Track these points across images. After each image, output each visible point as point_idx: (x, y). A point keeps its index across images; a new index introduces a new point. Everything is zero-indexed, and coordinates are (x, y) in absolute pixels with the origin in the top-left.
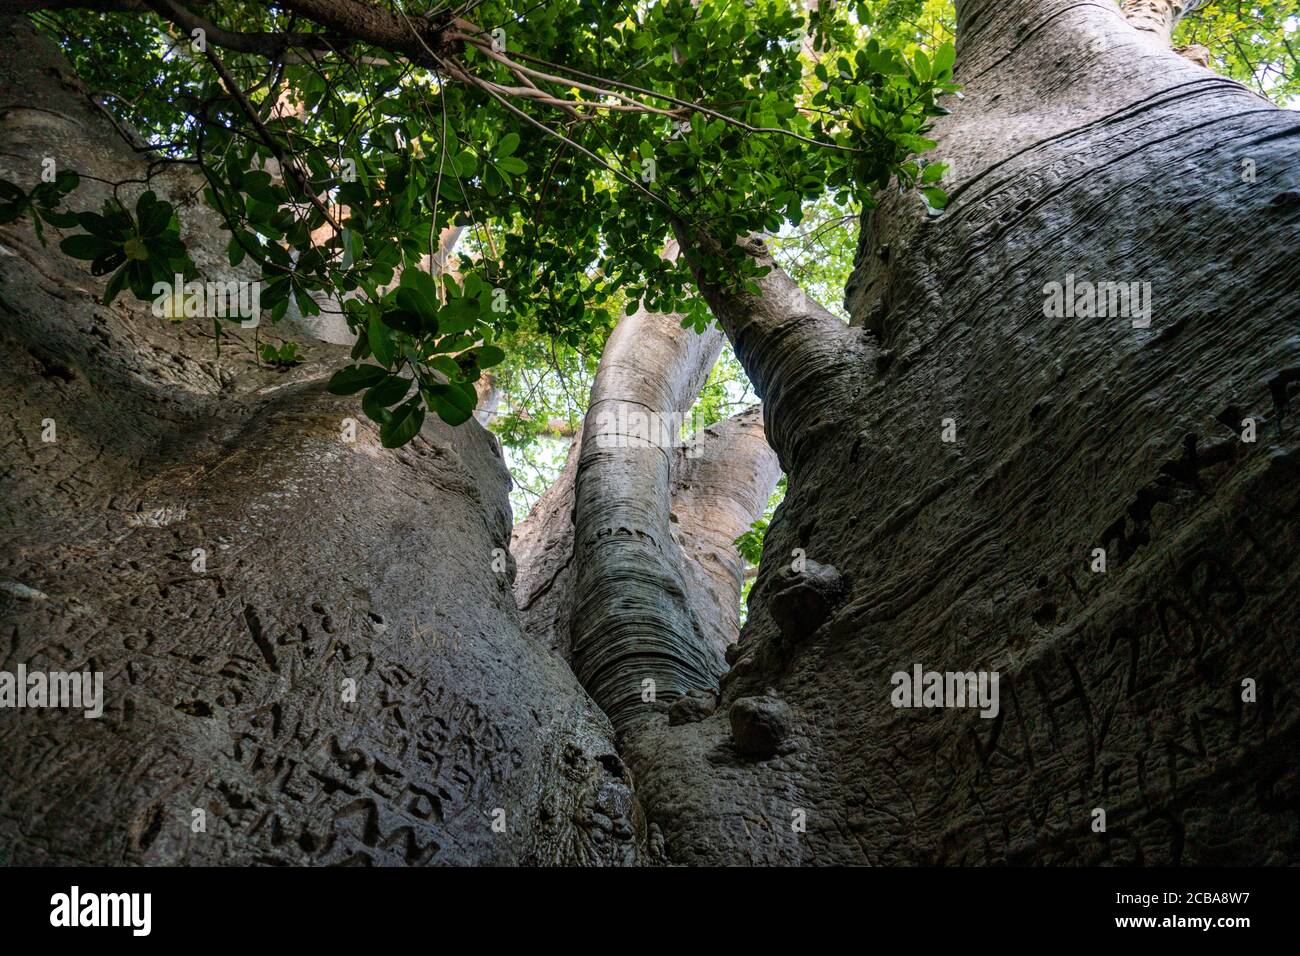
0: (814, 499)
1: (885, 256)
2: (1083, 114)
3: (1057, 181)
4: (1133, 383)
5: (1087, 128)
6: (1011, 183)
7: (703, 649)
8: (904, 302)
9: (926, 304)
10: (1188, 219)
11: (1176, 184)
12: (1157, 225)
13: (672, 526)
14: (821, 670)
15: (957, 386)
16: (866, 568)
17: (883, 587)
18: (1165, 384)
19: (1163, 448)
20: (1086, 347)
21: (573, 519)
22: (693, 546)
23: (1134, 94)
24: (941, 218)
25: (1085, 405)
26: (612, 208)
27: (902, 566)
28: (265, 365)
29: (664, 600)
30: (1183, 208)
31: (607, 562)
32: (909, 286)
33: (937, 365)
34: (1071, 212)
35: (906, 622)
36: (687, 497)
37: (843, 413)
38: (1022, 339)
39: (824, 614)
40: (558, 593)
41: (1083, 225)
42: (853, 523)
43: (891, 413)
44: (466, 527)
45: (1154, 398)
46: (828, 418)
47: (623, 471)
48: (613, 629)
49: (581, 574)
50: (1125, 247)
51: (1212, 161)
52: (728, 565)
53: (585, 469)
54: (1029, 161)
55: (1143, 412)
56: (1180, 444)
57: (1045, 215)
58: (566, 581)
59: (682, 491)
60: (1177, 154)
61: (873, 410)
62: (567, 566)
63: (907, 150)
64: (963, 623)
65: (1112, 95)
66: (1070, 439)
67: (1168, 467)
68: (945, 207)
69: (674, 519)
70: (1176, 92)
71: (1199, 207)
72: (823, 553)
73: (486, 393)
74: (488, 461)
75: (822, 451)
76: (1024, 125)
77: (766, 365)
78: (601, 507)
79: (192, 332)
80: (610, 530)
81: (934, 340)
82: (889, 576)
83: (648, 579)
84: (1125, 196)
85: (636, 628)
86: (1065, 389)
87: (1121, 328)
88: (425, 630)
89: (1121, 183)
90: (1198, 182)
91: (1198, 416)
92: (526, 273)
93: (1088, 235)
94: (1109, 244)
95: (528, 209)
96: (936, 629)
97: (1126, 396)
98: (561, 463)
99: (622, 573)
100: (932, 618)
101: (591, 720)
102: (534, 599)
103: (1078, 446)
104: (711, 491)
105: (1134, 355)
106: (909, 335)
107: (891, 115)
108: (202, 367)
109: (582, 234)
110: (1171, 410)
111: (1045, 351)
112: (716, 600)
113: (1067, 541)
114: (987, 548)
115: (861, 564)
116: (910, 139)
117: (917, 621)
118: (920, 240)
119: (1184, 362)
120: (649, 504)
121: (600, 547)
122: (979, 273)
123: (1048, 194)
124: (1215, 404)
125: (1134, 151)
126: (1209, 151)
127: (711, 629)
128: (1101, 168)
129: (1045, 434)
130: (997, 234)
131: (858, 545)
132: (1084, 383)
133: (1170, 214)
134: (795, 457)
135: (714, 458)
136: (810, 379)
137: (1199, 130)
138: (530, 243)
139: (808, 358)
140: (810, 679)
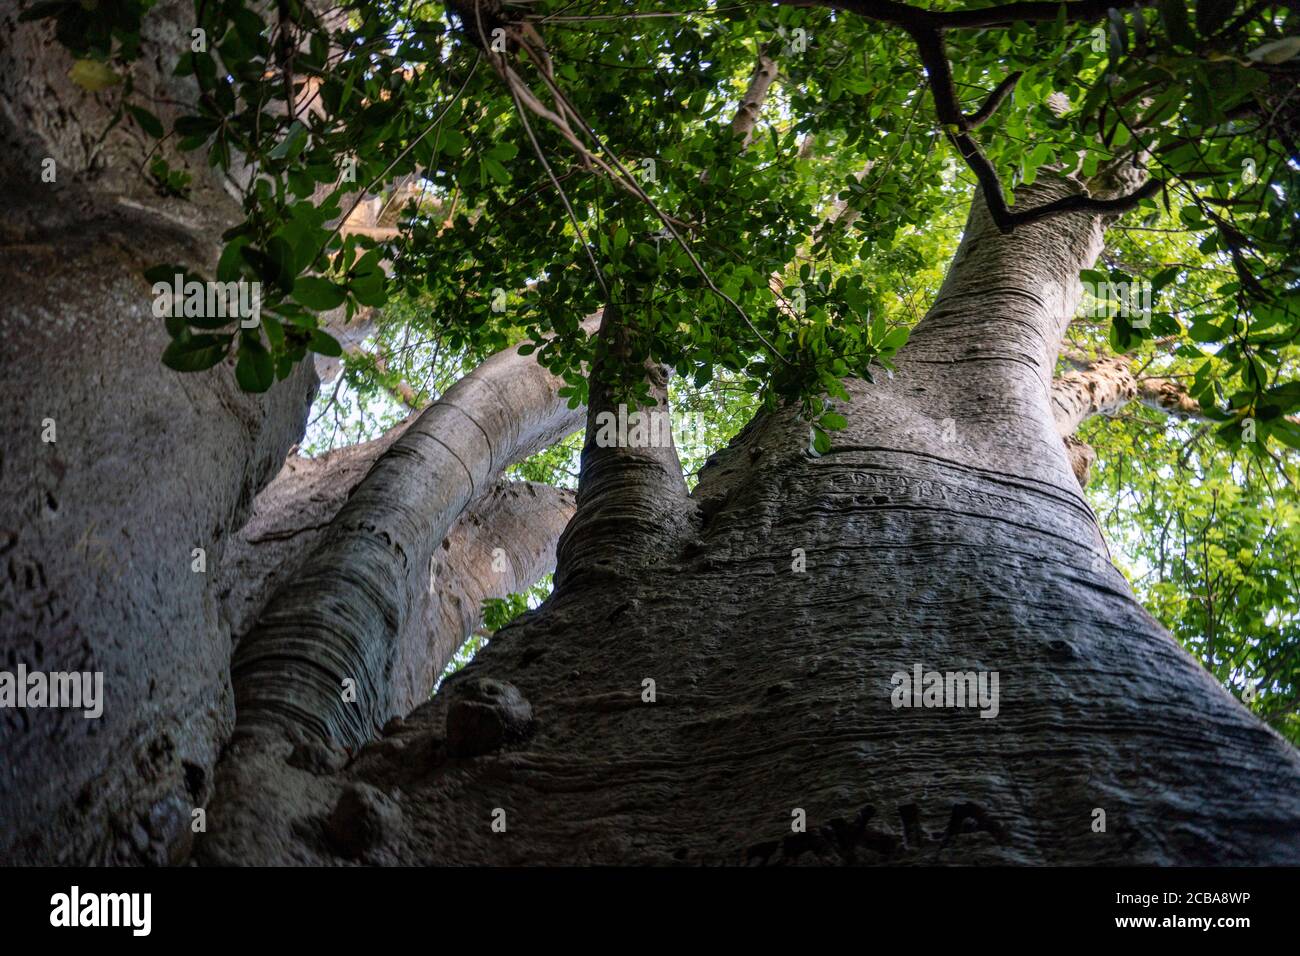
0: (558, 630)
1: (755, 458)
2: (972, 454)
3: (917, 498)
4: (860, 724)
5: (966, 470)
6: (883, 472)
7: (380, 691)
8: (741, 511)
9: (756, 526)
10: (986, 609)
11: (997, 571)
12: (961, 595)
13: (440, 550)
14: (455, 798)
15: (732, 617)
16: (556, 728)
17: (556, 756)
18: (882, 744)
19: (845, 803)
20: (846, 662)
21: (352, 492)
22: (445, 581)
23: (1015, 467)
24: (815, 461)
25: (814, 715)
26: (568, 257)
27: (584, 749)
28: (148, 175)
29: (377, 625)
30: (988, 597)
31: (349, 557)
32: (754, 500)
33: (731, 586)
34: (910, 533)
35: (553, 806)
36: (472, 533)
37: (632, 571)
38: (807, 616)
39: (492, 747)
40: (292, 549)
41: (911, 552)
42: (574, 677)
43: (667, 600)
44: (222, 457)
45: (866, 750)
46: (617, 567)
47: (423, 480)
48: (309, 625)
49: (319, 551)
50: (928, 596)
51: (1033, 571)
52: (465, 616)
53: (392, 456)
54: (909, 465)
55: (852, 757)
56: (857, 811)
57: (890, 520)
58: (307, 542)
59: (471, 524)
60: (1014, 544)
61: (657, 588)
62: (318, 529)
63: (826, 389)
64: (595, 844)
65: (1001, 454)
66: (783, 736)
67: (838, 823)
68: (824, 454)
69: (446, 545)
70: (1046, 489)
71: (1001, 604)
72: (529, 687)
73: (362, 321)
74: (295, 404)
75: (591, 593)
76: (925, 429)
77: (602, 481)
78: (381, 501)
79: (101, 98)
80: (373, 528)
81: (742, 562)
82: (568, 750)
83: (375, 596)
84: (955, 551)
85: (331, 637)
86: (808, 688)
87: (882, 666)
88: (97, 541)
89: (960, 538)
90: (1013, 581)
91: (887, 794)
92: (456, 257)
93: (910, 563)
94: (919, 583)
95: (495, 205)
96: (572, 832)
97: (846, 732)
98: (388, 424)
99: (355, 576)
100: (577, 819)
101: (211, 714)
102: (267, 538)
103: (785, 748)
104: (496, 540)
105: (875, 699)
106: (727, 542)
107: (831, 351)
108: (83, 137)
109: (527, 259)
110: (872, 771)
111: (815, 641)
112: (431, 644)
113: (724, 829)
114: (660, 786)
115: (554, 721)
116: (831, 380)
117: (562, 811)
118: (788, 467)
119: (907, 736)
120: (426, 526)
121: (354, 538)
122: (812, 532)
123: (903, 505)
124: (905, 794)
125: (985, 517)
126: (1036, 559)
127: (404, 673)
128: (954, 512)
129: (769, 716)
130: (845, 508)
131: (564, 701)
132: (825, 694)
133: (977, 594)
134: (569, 579)
135: (519, 513)
136: (625, 521)
137: (1041, 535)
138: (476, 236)
139: (636, 502)
140: (440, 801)
